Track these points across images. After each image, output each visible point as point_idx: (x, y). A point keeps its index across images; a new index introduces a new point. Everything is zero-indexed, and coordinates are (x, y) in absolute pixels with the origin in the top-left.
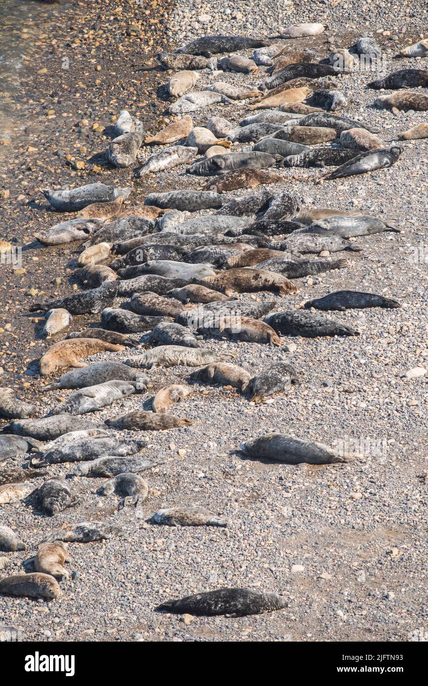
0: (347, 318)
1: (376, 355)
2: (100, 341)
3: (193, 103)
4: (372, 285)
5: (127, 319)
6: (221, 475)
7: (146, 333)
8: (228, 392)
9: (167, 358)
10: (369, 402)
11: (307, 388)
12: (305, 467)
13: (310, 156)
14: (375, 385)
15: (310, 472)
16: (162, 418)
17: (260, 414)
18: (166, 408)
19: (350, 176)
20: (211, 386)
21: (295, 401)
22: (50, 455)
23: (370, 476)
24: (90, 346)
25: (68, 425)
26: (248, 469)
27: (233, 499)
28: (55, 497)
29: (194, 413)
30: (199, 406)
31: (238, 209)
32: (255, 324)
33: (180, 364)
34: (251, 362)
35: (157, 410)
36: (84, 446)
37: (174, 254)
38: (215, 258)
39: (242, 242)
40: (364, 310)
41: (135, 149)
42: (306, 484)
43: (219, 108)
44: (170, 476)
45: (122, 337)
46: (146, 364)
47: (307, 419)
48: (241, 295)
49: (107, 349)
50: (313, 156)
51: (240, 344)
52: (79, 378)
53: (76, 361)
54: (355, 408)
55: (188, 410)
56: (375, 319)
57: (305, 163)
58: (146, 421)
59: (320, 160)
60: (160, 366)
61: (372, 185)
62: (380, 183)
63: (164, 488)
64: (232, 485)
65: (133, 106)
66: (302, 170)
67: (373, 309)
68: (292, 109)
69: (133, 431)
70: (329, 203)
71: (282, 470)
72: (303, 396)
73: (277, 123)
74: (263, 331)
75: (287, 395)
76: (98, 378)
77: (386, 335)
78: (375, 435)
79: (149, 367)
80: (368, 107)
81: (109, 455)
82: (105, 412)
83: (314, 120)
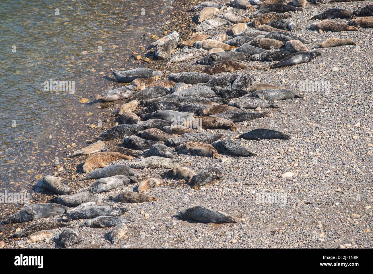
0: (259, 144)
1: (269, 165)
2: (119, 154)
3: (210, 25)
4: (279, 127)
5: (137, 141)
6: (164, 228)
7: (147, 150)
8: (182, 183)
9: (153, 164)
10: (257, 190)
11: (225, 182)
12: (211, 225)
13: (265, 55)
14: (264, 181)
15: (213, 228)
16: (140, 196)
17: (195, 195)
18: (145, 191)
19: (285, 67)
20: (174, 180)
21: (217, 189)
22: (73, 214)
23: (245, 231)
24: (113, 156)
25: (87, 198)
26: (180, 225)
27: (166, 241)
28: (68, 237)
29: (160, 194)
30: (164, 190)
31: (216, 83)
32: (205, 146)
33: (160, 167)
34: (199, 167)
35: (140, 192)
36: (92, 210)
37: (174, 107)
38: (196, 110)
39: (213, 101)
40: (270, 140)
41: (171, 49)
42: (209, 234)
43: (225, 28)
44: (136, 228)
45: (132, 151)
46: (142, 167)
47: (220, 199)
48: (206, 130)
49: (123, 158)
50: (267, 55)
51: (197, 157)
52: (101, 173)
53: (103, 164)
54: (248, 194)
55: (157, 192)
56: (275, 146)
57: (262, 59)
58: (131, 197)
59: (270, 58)
60: (149, 168)
61: (295, 72)
62: (300, 71)
63: (131, 234)
64: (168, 233)
65: (178, 26)
66: (260, 63)
67: (275, 140)
68: (263, 29)
69: (123, 203)
70: (269, 81)
71: (198, 226)
72: (222, 186)
73: (253, 37)
74: (210, 150)
75: (214, 186)
76: (111, 173)
77: (278, 154)
78: (255, 209)
79: (143, 168)
80: (306, 29)
81: (106, 215)
82: (111, 192)
83: (273, 35)
